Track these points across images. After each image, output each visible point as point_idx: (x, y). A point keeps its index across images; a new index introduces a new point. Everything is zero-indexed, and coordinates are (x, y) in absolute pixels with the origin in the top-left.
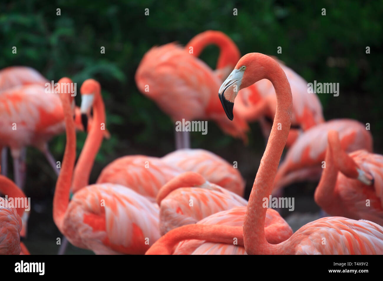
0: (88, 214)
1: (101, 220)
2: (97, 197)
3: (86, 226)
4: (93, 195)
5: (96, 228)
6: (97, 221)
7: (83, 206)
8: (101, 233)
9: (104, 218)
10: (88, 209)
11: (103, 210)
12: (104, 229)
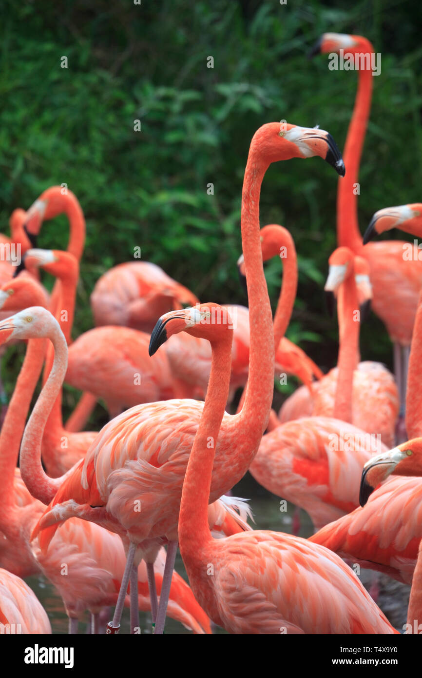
0: (299, 459)
1: (321, 468)
2: (313, 438)
3: (298, 476)
4: (308, 434)
5: (312, 481)
6: (314, 470)
7: (293, 448)
8: (321, 488)
9: (327, 466)
10: (299, 453)
11: (323, 455)
12: (326, 481)
